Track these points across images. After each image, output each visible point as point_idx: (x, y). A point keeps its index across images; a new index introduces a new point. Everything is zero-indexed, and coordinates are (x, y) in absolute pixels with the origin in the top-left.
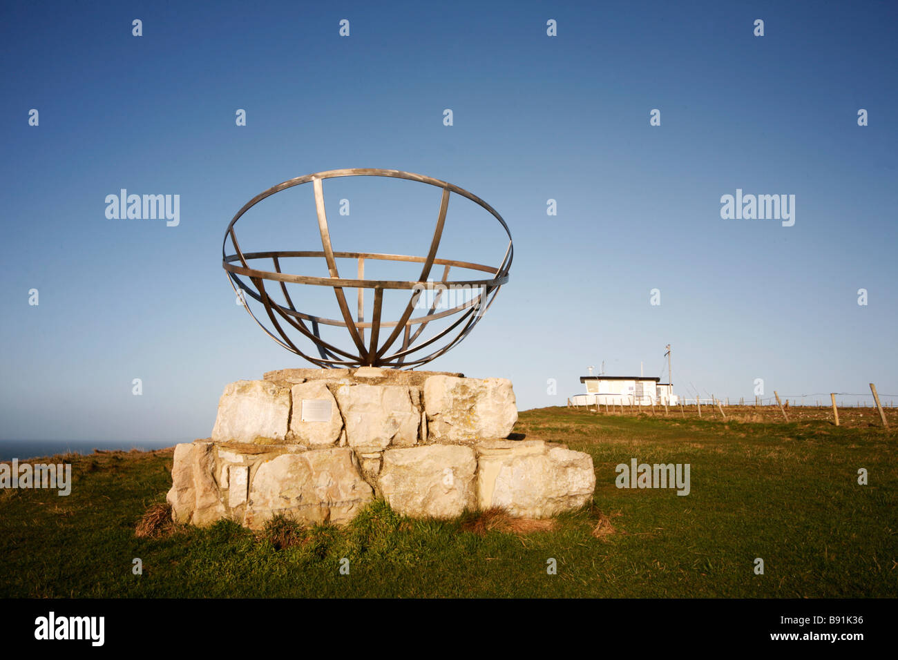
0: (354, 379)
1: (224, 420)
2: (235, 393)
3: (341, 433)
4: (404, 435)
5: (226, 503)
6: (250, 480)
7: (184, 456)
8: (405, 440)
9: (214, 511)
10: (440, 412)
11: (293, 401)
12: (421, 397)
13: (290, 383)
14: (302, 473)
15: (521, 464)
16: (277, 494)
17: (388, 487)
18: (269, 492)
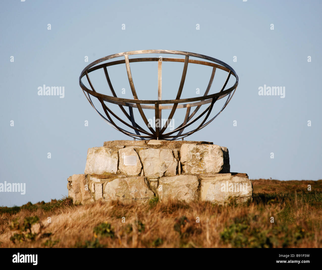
0: (148, 146)
1: (90, 165)
2: (94, 153)
3: (141, 171)
4: (170, 171)
5: (94, 198)
6: (103, 189)
7: (77, 179)
8: (170, 174)
9: (90, 202)
10: (186, 161)
11: (120, 156)
12: (179, 153)
13: (118, 148)
14: (124, 187)
15: (219, 183)
16: (114, 195)
17: (160, 193)
18: (111, 194)
